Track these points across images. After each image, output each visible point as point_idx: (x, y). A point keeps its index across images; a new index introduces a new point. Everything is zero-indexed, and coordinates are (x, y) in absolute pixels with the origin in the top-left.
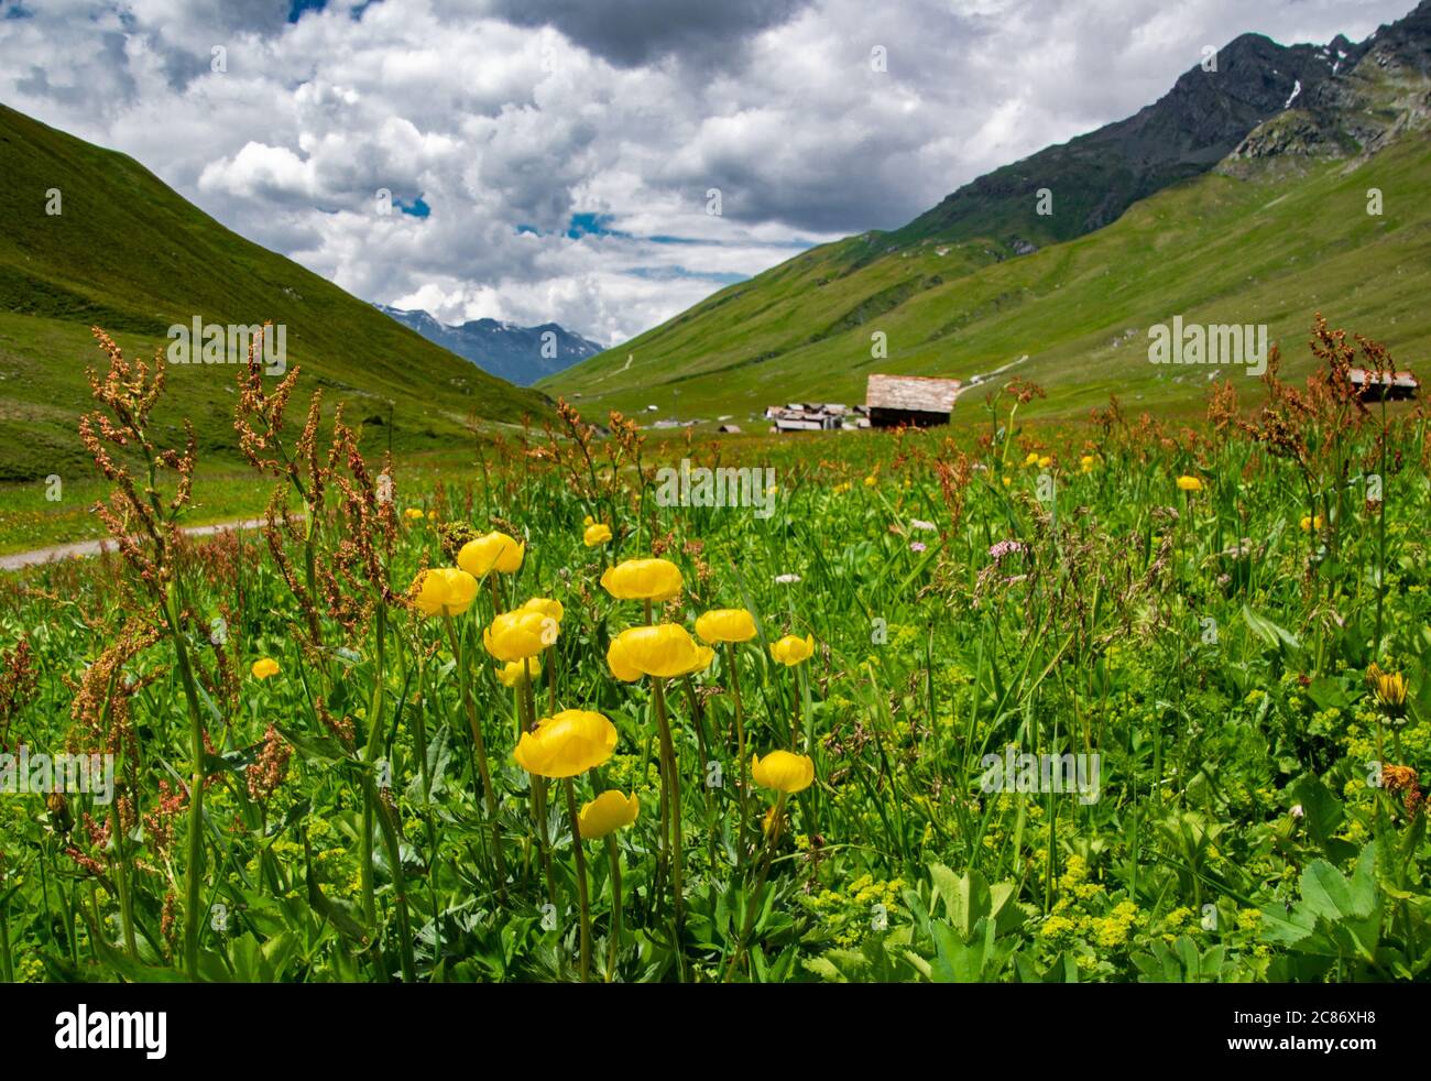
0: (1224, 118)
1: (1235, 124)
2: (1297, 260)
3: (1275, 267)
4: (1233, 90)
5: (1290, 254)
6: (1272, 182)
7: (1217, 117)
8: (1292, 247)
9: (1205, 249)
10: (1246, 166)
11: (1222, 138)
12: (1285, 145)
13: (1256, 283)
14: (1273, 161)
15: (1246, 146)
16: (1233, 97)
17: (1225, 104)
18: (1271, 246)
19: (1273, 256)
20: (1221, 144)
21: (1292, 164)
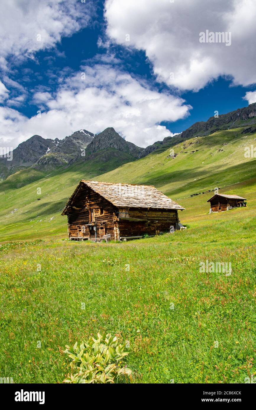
0: (31, 156)
1: (34, 157)
2: (58, 189)
3: (53, 191)
4: (33, 148)
5: (56, 188)
6: (46, 170)
7: (29, 155)
8: (56, 186)
9: (32, 187)
10: (39, 167)
11: (31, 160)
12: (49, 162)
13: (48, 195)
14: (46, 165)
15: (39, 161)
16: (33, 150)
17: (31, 152)
18: (50, 186)
19: (52, 188)
20: (31, 162)
21: (51, 166)
